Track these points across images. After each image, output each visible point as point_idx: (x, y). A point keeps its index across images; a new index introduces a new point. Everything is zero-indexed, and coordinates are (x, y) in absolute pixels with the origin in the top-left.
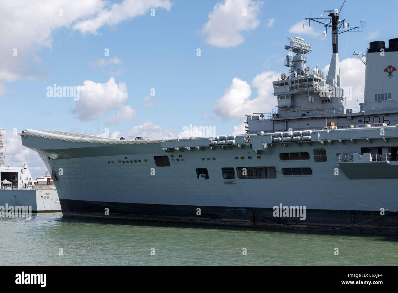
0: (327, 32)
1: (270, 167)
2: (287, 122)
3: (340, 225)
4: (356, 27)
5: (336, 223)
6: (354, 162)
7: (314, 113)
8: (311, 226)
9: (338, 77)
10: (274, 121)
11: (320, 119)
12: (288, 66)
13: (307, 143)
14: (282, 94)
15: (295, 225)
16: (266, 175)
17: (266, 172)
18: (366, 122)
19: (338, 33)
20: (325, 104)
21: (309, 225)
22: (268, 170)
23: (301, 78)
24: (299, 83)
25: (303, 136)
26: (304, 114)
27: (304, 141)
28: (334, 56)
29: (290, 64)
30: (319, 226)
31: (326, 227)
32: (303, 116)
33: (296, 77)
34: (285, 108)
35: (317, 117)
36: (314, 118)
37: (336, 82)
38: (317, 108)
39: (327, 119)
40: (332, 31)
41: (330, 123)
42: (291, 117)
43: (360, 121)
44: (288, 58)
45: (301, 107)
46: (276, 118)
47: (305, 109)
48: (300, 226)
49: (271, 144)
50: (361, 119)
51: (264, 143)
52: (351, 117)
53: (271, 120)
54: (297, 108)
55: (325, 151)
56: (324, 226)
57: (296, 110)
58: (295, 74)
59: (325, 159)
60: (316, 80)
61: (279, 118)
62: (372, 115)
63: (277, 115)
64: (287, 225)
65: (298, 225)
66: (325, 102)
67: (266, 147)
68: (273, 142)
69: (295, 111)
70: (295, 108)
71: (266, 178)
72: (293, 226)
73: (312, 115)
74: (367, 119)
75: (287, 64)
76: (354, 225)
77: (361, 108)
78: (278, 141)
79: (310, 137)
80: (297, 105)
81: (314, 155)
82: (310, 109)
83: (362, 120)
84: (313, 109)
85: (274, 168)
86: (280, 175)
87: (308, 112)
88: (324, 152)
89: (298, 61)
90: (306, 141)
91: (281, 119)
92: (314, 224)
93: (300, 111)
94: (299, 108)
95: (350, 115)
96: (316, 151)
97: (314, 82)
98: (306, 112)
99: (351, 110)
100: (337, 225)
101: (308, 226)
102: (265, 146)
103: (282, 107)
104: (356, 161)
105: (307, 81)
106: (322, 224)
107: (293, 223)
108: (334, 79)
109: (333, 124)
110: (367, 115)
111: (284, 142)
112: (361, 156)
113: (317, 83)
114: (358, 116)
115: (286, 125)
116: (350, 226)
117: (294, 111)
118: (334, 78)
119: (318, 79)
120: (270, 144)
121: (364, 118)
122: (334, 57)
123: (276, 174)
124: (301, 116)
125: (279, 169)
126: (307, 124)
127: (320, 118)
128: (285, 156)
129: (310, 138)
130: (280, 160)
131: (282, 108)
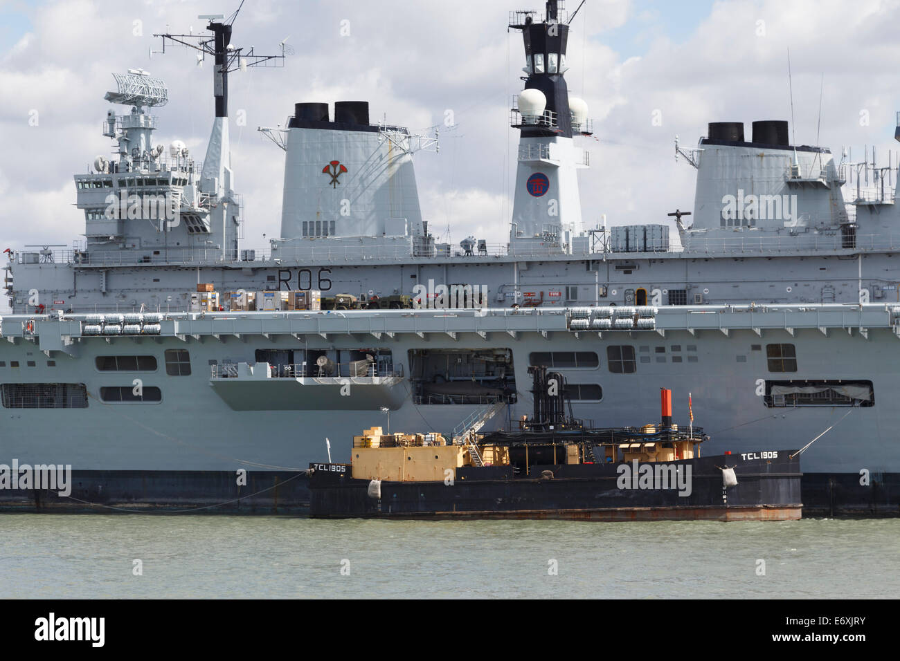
0: (204, 59)
1: (74, 385)
2: (107, 273)
3: (215, 501)
4: (269, 58)
5: (204, 496)
6: (240, 378)
7: (170, 254)
8: (158, 505)
9: (227, 173)
10: (76, 268)
11: (184, 270)
12: (113, 136)
13: (153, 338)
14: (97, 206)
15: (126, 503)
16: (65, 400)
17: (65, 394)
18: (283, 280)
19: (228, 70)
20: (196, 237)
21: (154, 503)
22: (69, 390)
23: (141, 175)
24: (137, 187)
25: (144, 324)
26: (148, 258)
27: (146, 334)
28: (220, 125)
29: (118, 133)
30: (174, 503)
31: (187, 506)
32: (145, 262)
33: (131, 171)
34: (103, 241)
35: (177, 266)
36: (170, 267)
37: (222, 184)
38: (178, 244)
39: (199, 271)
40: (214, 64)
41: (205, 285)
42: (118, 262)
43: (271, 278)
44: (111, 117)
45: (140, 238)
46: (83, 263)
47: (151, 243)
48: (136, 505)
49: (79, 339)
50: (273, 275)
51: (64, 335)
52: (250, 270)
53: (70, 266)
54: (132, 241)
55: (187, 354)
56: (183, 504)
57: (130, 246)
58: (128, 165)
59: (186, 371)
60: (175, 181)
61: (88, 263)
62: (295, 268)
63: (84, 255)
64: (109, 504)
65: (132, 503)
66: (195, 232)
67: (69, 344)
68: (84, 334)
69: (128, 249)
70: (128, 241)
71: (65, 406)
72: (121, 505)
73: (166, 261)
74: (285, 276)
75: (108, 132)
76: (240, 499)
77: (274, 250)
78: (94, 334)
79: (158, 327)
80: (131, 234)
81: (166, 361)
82: (161, 245)
83: (274, 277)
84: (168, 245)
85: (83, 387)
86: (95, 401)
87: (157, 253)
88: (185, 356)
89: (136, 128)
90: (150, 334)
91: (92, 266)
92: (164, 500)
93: (137, 247)
94: (136, 242)
95: (249, 265)
96: (170, 355)
97: (171, 186)
98: (152, 252)
99: (253, 252)
100: (209, 500)
101: (151, 506)
102: (68, 341)
103: (97, 238)
104: (242, 377)
105: (155, 184)
106: (181, 500)
107: (121, 500)
108: (216, 179)
109: (211, 286)
110: (285, 267)
111: (107, 335)
112: (252, 368)
113: (179, 187)
114: (266, 269)
115: (104, 281)
116: (234, 501)
117: (124, 248)
118: (218, 174)
119: (180, 180)
120: (77, 338)
121: (280, 271)
122: (219, 127)
123: (87, 399)
124: (141, 262)
125: (93, 389)
126: (155, 280)
127: (183, 268)
128: (106, 363)
129: (158, 329)
130: (98, 371)
131: (96, 240)
